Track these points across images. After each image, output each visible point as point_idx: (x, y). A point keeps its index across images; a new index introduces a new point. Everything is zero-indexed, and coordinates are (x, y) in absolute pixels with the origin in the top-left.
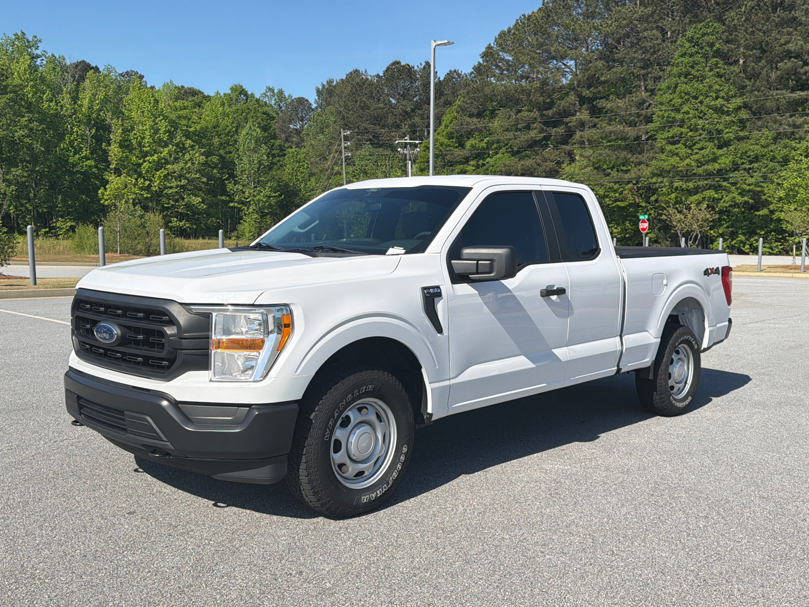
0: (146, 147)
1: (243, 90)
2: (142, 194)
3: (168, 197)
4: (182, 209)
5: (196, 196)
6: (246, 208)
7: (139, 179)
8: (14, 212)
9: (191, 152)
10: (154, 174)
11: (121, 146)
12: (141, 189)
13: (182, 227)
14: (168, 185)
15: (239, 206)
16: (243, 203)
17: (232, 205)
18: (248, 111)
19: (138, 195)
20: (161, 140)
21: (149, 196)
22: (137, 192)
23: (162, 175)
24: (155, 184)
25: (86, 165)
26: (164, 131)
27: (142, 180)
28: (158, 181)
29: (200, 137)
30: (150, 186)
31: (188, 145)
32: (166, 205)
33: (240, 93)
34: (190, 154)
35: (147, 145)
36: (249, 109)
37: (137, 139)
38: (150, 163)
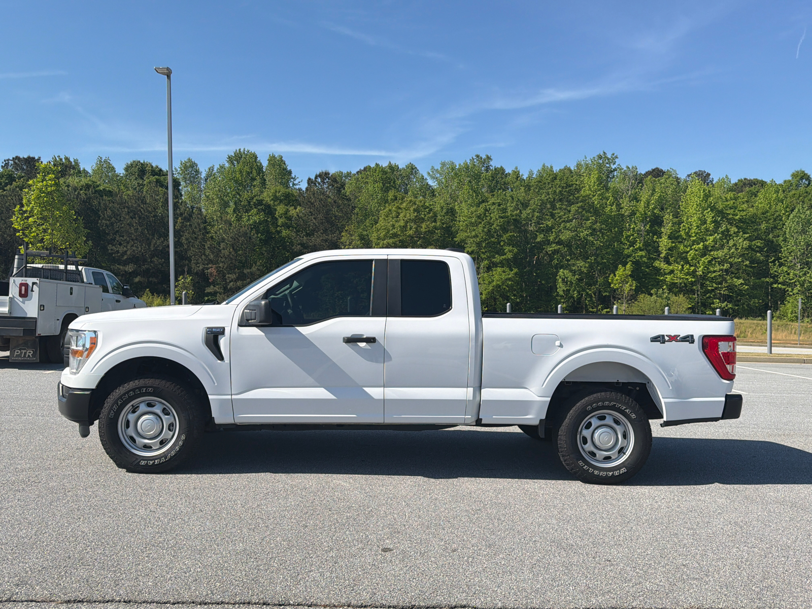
0: (693, 237)
1: (805, 174)
2: (688, 279)
3: (712, 280)
4: (724, 291)
5: (738, 278)
6: (790, 289)
7: (685, 265)
8: (577, 296)
9: (735, 238)
10: (699, 260)
11: (670, 237)
12: (688, 274)
13: (724, 308)
14: (712, 269)
15: (783, 287)
16: (789, 285)
17: (775, 286)
18: (805, 194)
19: (684, 280)
20: (707, 230)
21: (693, 280)
22: (683, 277)
23: (706, 261)
24: (700, 269)
25: (638, 256)
26: (711, 222)
27: (688, 267)
28: (702, 267)
29: (746, 224)
30: (695, 271)
31: (732, 232)
32: (710, 288)
33: (802, 178)
34: (734, 241)
35: (693, 235)
36: (807, 193)
37: (685, 230)
38: (696, 251)
